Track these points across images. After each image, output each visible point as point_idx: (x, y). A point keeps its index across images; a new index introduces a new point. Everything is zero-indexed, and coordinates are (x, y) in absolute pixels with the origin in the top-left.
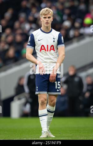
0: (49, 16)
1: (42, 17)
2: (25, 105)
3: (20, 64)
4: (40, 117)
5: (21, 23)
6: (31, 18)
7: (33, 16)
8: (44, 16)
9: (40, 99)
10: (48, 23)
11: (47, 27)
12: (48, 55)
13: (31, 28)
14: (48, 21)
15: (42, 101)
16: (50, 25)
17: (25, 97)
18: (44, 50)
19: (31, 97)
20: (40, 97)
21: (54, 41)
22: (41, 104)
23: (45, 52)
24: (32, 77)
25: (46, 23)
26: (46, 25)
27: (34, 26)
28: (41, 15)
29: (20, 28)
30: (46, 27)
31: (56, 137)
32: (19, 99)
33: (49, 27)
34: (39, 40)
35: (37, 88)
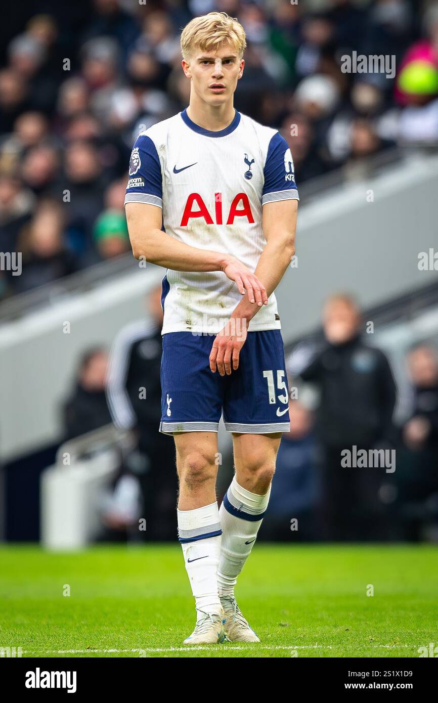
0: (226, 52)
1: (191, 56)
2: (113, 483)
3: (88, 288)
4: (185, 546)
5: (93, 87)
6: (141, 64)
7: (153, 54)
8: (201, 54)
9: (182, 456)
10: (221, 87)
11: (216, 108)
12: (221, 243)
13: (142, 115)
14: (221, 78)
15: (192, 467)
16: (228, 97)
17: (114, 447)
18: (202, 219)
19: (141, 447)
20: (182, 449)
21: (248, 175)
22: (187, 480)
23: (209, 229)
24: (148, 351)
25: (214, 87)
26: (211, 98)
27: (154, 101)
28: (188, 46)
29: (89, 111)
30: (208, 108)
31: (264, 640)
32: (85, 456)
33: (223, 106)
34: (176, 171)
35: (169, 401)
